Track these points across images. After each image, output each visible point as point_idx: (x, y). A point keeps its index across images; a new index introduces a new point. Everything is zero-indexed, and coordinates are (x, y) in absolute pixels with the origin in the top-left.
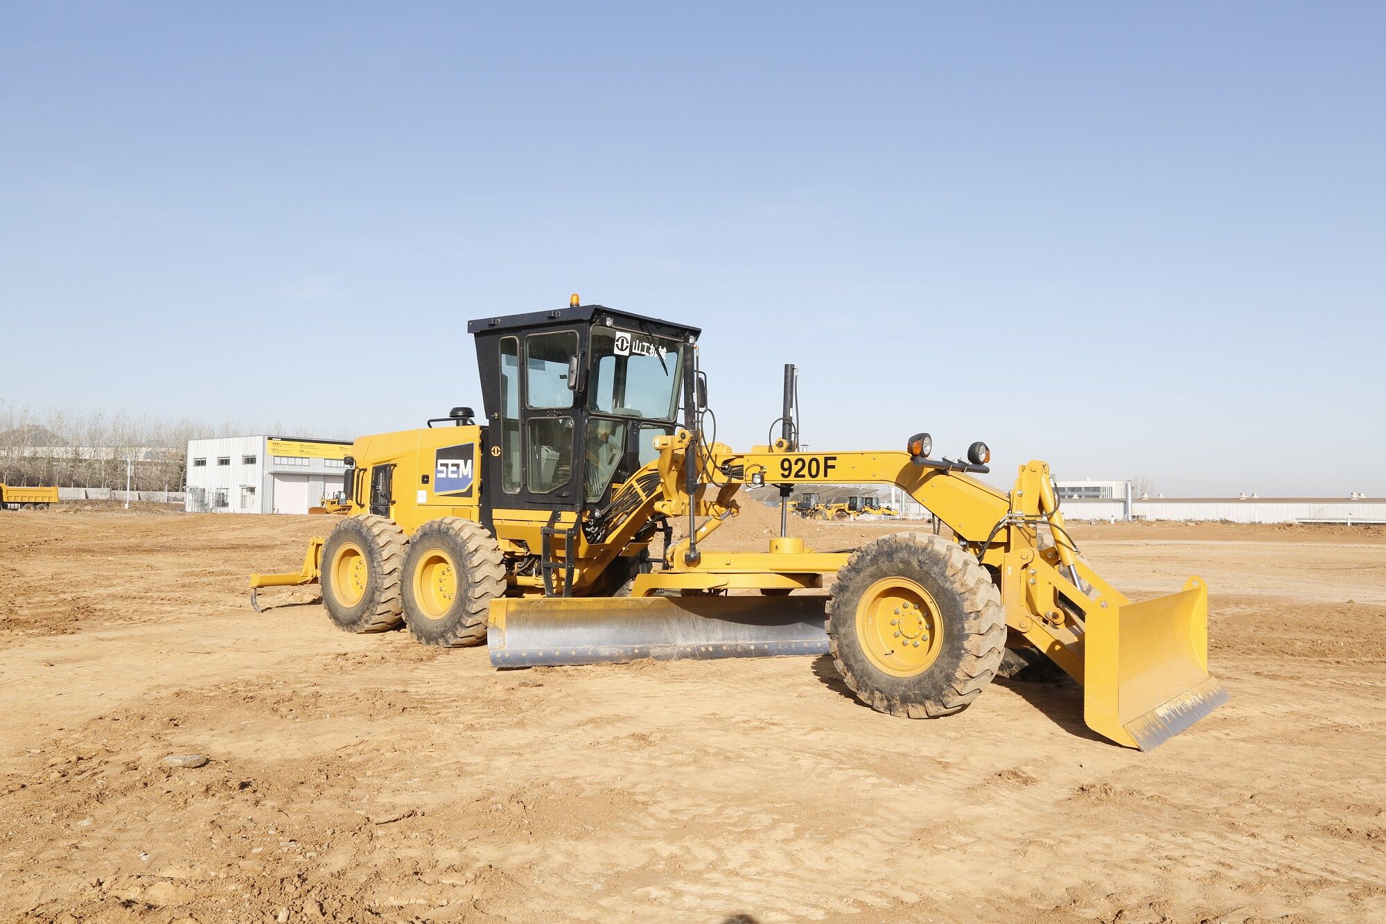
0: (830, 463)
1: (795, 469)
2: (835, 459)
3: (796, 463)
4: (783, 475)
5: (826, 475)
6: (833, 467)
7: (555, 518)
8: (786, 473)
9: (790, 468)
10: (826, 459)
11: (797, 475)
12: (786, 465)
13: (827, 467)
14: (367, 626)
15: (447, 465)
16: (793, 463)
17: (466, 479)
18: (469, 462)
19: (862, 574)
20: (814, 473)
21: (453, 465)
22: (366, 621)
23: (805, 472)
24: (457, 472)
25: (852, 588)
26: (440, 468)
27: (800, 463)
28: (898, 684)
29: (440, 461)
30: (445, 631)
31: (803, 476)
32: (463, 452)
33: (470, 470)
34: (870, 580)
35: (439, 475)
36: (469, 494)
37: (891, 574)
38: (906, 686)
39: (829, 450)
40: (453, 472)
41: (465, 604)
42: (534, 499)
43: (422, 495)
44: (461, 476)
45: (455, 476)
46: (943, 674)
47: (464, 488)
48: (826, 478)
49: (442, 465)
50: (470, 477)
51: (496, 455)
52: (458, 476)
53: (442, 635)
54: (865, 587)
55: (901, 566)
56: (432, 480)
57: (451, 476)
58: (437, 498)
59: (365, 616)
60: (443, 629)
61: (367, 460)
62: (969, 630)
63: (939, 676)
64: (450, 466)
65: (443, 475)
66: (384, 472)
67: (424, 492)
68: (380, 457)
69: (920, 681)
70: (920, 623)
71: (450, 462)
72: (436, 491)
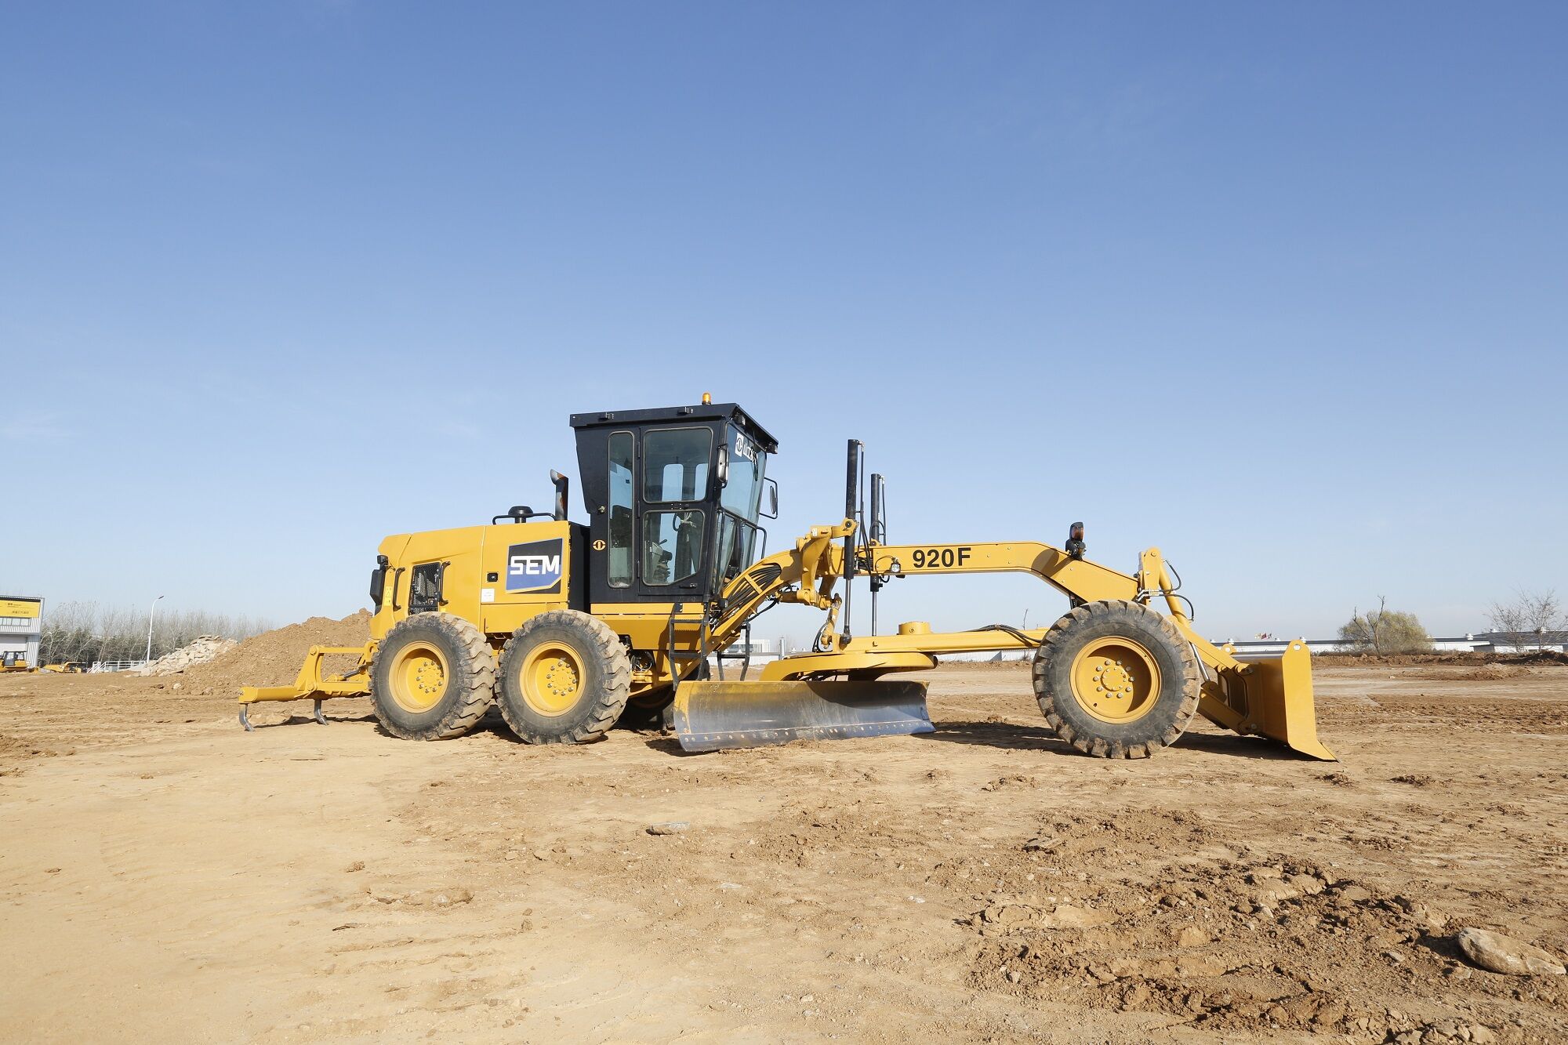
0: (964, 553)
1: (928, 559)
2: (969, 549)
3: (929, 554)
4: (916, 565)
5: (960, 564)
6: (968, 556)
7: (677, 610)
8: (919, 563)
9: (923, 559)
10: (960, 550)
11: (930, 565)
12: (919, 556)
13: (961, 557)
14: (447, 732)
15: (524, 562)
16: (926, 554)
17: (551, 575)
18: (556, 558)
19: (1077, 636)
20: (948, 561)
21: (532, 561)
22: (446, 726)
23: (939, 561)
24: (540, 569)
25: (1066, 649)
26: (513, 565)
27: (933, 555)
28: (1119, 730)
29: (514, 558)
30: (571, 727)
31: (938, 565)
32: (550, 548)
33: (558, 567)
34: (1084, 641)
35: (513, 572)
36: (556, 589)
37: (1105, 634)
38: (1127, 730)
39: (963, 542)
40: (532, 569)
41: (600, 697)
42: (650, 592)
43: (488, 594)
44: (544, 572)
45: (537, 572)
46: (1165, 716)
47: (549, 584)
48: (960, 567)
49: (516, 562)
50: (557, 572)
51: (599, 549)
52: (541, 572)
53: (567, 732)
54: (1080, 648)
55: (1117, 626)
56: (502, 578)
57: (529, 572)
58: (510, 596)
59: (446, 720)
60: (568, 725)
61: (406, 560)
62: (1187, 676)
63: (1161, 718)
64: (528, 562)
65: (520, 572)
66: (430, 572)
67: (492, 591)
68: (426, 555)
69: (1142, 724)
70: (1124, 677)
71: (528, 558)
72: (508, 589)
